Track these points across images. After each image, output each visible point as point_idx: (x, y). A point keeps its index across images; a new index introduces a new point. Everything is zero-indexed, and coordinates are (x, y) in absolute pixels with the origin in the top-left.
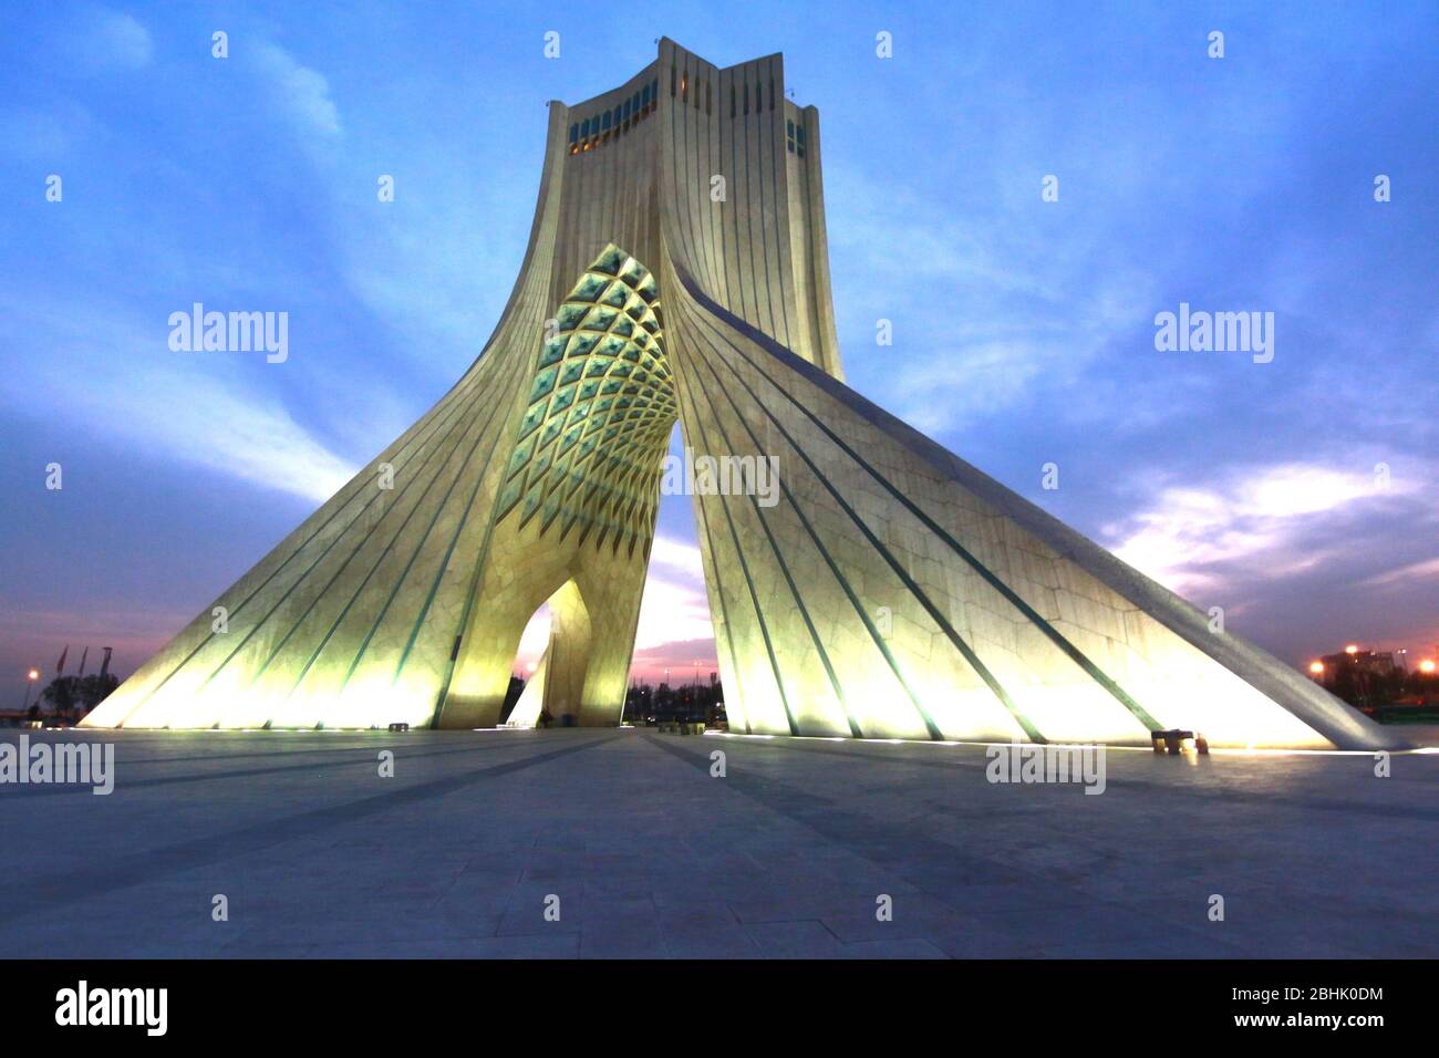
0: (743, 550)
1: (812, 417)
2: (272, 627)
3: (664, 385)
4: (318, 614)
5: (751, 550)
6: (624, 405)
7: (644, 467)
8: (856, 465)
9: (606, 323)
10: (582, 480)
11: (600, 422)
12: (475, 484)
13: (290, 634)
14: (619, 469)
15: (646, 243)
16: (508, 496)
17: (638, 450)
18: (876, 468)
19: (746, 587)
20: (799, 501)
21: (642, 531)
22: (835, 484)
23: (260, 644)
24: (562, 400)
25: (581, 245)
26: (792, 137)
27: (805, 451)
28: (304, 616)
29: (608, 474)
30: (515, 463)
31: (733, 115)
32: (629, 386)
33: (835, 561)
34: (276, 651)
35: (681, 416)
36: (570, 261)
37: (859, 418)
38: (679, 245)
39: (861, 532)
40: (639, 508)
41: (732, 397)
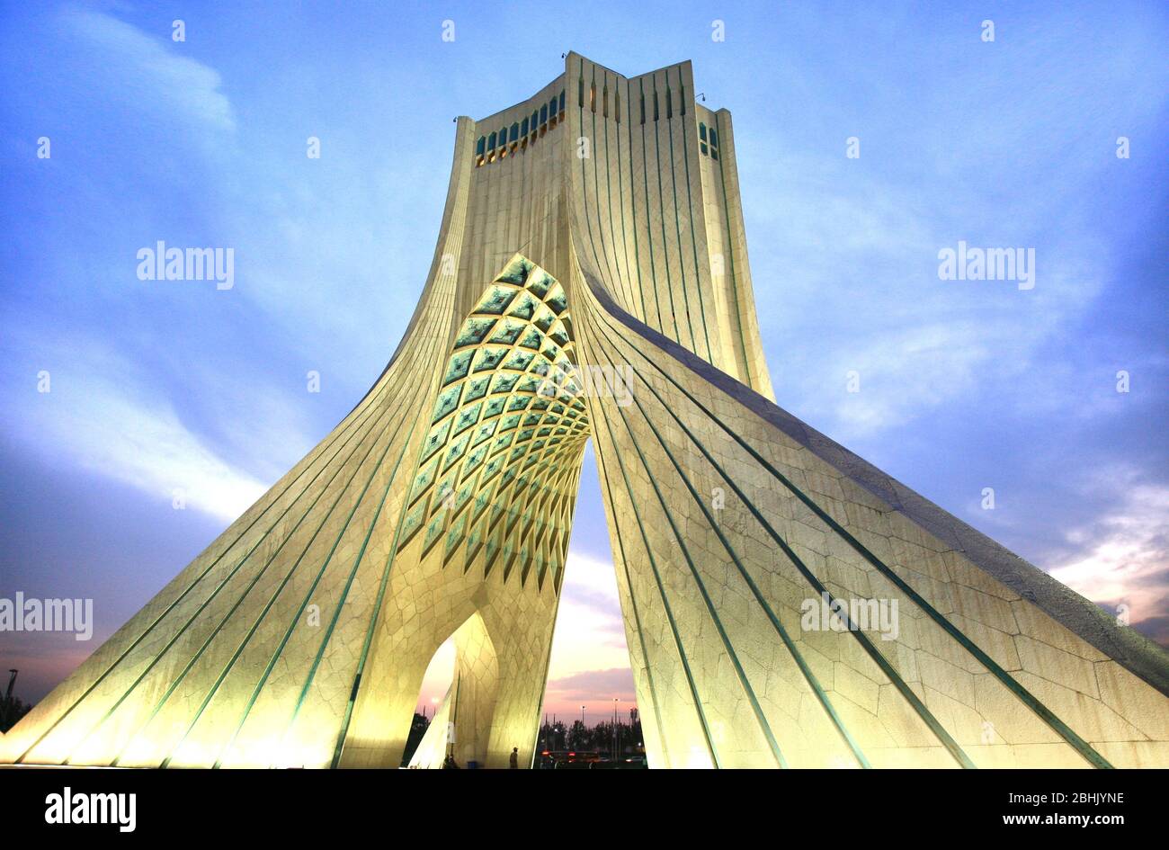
0: (664, 586)
1: (737, 438)
2: (171, 660)
3: (575, 400)
4: (217, 646)
5: (673, 586)
6: (532, 422)
7: (555, 489)
8: (790, 494)
9: (514, 336)
10: (488, 504)
11: (507, 441)
12: (376, 510)
13: (189, 667)
14: (528, 491)
15: (555, 252)
16: (410, 523)
17: (548, 470)
18: (811, 497)
19: (669, 628)
20: (726, 532)
21: (552, 559)
22: (764, 514)
23: (160, 678)
24: (466, 418)
25: (487, 256)
26: (705, 140)
27: (731, 477)
28: (204, 648)
29: (515, 497)
30: (418, 487)
31: (643, 122)
32: (538, 402)
33: (768, 601)
34: (176, 685)
35: (593, 433)
36: (475, 274)
37: (788, 439)
38: (590, 253)
39: (796, 569)
40: (549, 533)
41: (649, 417)
